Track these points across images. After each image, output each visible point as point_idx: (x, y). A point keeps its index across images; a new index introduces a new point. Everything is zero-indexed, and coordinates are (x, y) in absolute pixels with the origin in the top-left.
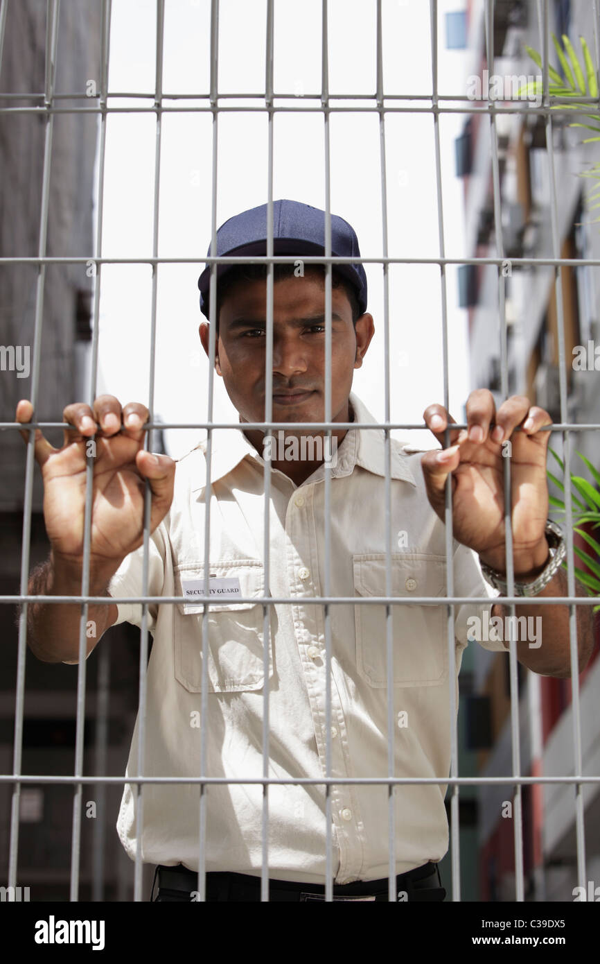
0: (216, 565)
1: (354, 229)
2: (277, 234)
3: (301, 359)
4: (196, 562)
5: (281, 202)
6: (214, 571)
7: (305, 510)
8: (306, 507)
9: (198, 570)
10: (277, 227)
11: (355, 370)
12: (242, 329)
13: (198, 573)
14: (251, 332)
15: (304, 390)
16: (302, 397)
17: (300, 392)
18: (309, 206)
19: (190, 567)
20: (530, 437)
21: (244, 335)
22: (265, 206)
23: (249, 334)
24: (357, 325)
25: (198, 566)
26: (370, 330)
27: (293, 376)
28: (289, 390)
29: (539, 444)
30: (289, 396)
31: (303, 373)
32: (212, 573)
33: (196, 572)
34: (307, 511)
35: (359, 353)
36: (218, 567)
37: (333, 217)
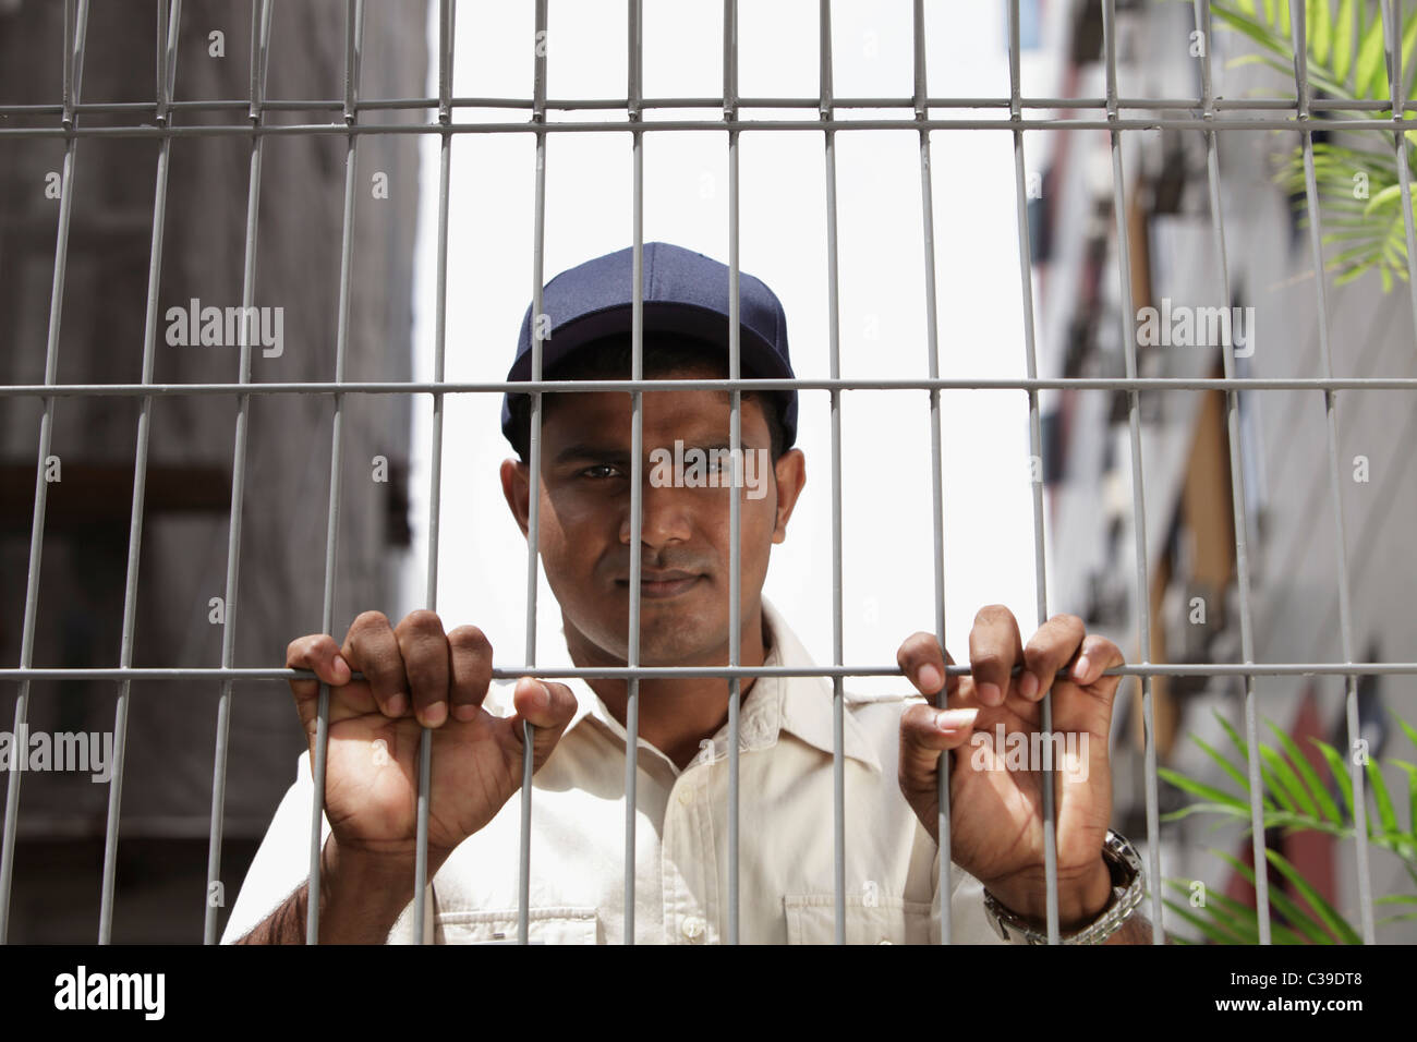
0: (505, 917)
1: (780, 299)
2: (647, 295)
3: (679, 518)
4: (469, 910)
5: (654, 246)
6: (502, 928)
7: (695, 811)
8: (699, 808)
9: (472, 925)
10: (647, 286)
11: (773, 545)
12: (580, 465)
13: (473, 930)
14: (594, 469)
15: (684, 573)
16: (679, 586)
17: (677, 577)
18: (701, 255)
19: (457, 920)
20: (1085, 688)
21: (580, 474)
22: (629, 251)
23: (590, 473)
24: (780, 466)
25: (472, 919)
26: (799, 479)
27: (666, 547)
28: (659, 572)
29: (1098, 697)
30: (657, 583)
31: (683, 542)
32: (497, 932)
33: (469, 928)
34: (699, 811)
35: (781, 516)
36: (508, 921)
37: (742, 277)
